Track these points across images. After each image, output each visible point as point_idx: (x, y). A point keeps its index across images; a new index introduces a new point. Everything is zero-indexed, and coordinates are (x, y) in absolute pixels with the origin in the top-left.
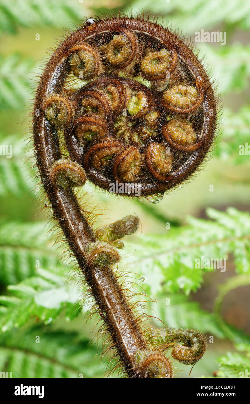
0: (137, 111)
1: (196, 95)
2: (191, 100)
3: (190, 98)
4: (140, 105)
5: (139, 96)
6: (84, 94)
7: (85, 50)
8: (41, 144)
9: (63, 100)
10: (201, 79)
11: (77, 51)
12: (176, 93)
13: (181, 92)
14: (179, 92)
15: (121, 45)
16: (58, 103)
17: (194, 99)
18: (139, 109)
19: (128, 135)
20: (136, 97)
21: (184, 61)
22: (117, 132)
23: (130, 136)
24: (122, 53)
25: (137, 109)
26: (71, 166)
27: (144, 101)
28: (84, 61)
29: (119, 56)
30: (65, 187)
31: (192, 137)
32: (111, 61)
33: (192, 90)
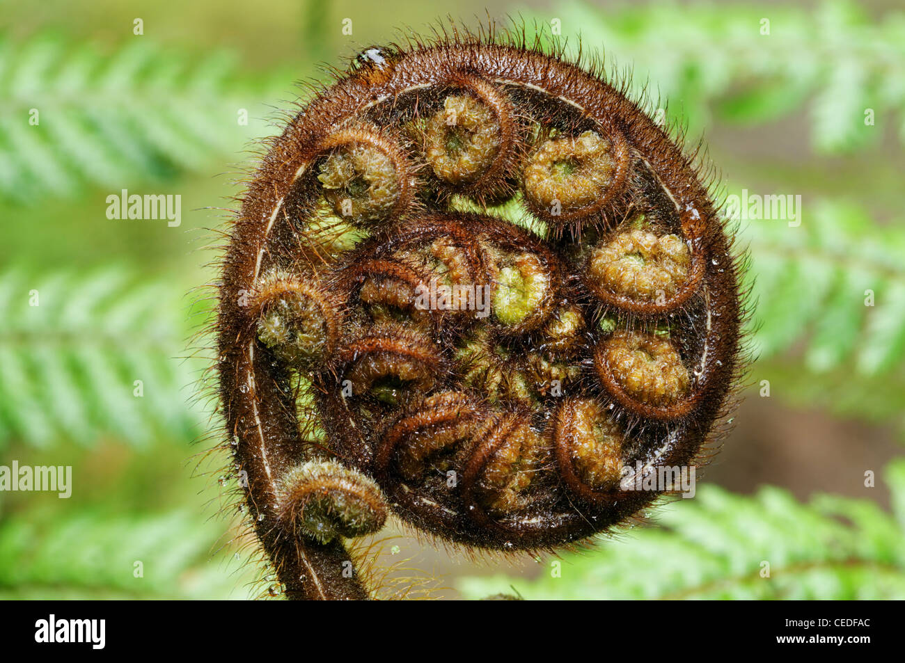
0: (522, 314)
1: (685, 260)
2: (672, 277)
3: (672, 272)
4: (530, 295)
5: (523, 268)
6: (367, 268)
7: (368, 145)
8: (248, 414)
9: (312, 292)
10: (696, 213)
11: (344, 149)
12: (627, 254)
13: (641, 251)
14: (635, 251)
15: (470, 126)
16: (297, 301)
17: (681, 272)
18: (529, 308)
19: (498, 378)
20: (514, 269)
21: (647, 163)
22: (465, 372)
23: (504, 384)
24: (475, 150)
25: (523, 307)
26: (346, 485)
27: (539, 284)
28: (367, 177)
29: (466, 158)
30: (326, 538)
31: (680, 380)
32: (442, 173)
33: (674, 246)
